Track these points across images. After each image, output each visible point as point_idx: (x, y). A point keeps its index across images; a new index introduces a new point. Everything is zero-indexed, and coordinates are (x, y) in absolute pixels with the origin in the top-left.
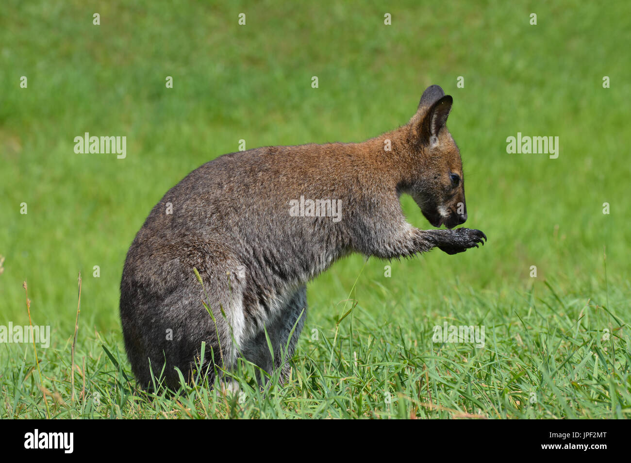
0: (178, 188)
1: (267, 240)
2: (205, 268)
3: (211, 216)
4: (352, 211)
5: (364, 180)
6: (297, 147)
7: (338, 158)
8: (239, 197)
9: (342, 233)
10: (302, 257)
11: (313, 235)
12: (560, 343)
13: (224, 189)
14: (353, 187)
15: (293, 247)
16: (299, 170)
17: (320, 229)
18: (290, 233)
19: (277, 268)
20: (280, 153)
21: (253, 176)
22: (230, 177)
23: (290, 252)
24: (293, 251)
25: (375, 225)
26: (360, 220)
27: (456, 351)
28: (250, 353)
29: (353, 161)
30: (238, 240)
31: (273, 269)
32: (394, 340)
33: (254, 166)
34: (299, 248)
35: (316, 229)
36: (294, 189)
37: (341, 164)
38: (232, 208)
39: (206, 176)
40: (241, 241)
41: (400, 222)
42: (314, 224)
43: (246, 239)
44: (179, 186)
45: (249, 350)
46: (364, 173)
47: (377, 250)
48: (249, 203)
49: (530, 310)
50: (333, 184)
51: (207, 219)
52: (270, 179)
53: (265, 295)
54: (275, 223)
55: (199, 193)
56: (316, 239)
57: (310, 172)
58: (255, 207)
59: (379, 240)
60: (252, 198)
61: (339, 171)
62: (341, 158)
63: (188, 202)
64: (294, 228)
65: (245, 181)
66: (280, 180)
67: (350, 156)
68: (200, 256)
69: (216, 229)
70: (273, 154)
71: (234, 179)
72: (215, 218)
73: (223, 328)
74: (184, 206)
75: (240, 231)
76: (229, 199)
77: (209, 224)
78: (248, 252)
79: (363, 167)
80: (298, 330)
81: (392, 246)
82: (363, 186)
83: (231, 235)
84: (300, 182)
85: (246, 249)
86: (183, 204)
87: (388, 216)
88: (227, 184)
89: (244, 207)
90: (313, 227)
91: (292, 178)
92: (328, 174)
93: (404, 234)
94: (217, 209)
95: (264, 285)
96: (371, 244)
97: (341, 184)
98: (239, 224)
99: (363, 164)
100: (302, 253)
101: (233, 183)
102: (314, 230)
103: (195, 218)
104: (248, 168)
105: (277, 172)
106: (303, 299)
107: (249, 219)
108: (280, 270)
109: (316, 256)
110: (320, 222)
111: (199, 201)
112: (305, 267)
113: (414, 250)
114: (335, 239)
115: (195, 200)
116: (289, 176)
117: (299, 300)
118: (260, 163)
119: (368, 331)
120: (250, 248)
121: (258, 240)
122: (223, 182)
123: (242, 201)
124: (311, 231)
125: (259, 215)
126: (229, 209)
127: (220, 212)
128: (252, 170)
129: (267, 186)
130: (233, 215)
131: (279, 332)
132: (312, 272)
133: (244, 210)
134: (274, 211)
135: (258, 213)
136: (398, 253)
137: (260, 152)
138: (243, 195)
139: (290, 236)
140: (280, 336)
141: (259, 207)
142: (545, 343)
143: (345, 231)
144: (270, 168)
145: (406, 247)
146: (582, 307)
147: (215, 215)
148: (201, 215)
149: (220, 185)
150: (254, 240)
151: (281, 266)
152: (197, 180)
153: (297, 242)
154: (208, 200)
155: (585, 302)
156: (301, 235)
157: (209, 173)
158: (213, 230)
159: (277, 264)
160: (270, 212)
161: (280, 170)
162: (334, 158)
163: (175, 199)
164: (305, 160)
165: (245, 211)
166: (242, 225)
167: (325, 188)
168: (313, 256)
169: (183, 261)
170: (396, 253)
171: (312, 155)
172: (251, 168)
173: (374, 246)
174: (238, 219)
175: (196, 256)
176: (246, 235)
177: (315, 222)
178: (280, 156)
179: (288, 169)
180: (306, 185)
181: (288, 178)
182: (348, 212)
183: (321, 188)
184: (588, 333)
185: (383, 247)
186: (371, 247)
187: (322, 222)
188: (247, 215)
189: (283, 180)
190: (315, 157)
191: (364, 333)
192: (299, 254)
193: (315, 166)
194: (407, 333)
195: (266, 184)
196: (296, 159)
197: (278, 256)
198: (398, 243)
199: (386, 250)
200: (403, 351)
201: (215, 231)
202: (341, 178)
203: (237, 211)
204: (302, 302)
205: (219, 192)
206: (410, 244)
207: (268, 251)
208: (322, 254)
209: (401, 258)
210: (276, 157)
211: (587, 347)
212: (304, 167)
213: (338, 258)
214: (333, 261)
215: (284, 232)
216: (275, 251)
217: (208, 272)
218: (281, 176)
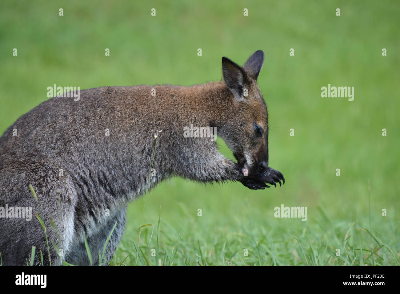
0: (30, 115)
1: (102, 164)
2: (46, 183)
3: (56, 142)
4: (173, 142)
5: (183, 117)
6: (130, 87)
7: (163, 97)
8: (81, 127)
9: (166, 159)
10: (131, 179)
11: (141, 161)
12: (329, 259)
13: (69, 120)
14: (174, 122)
15: (123, 170)
16: (132, 107)
17: (147, 156)
18: (121, 159)
19: (108, 188)
20: (116, 92)
21: (93, 111)
22: (74, 111)
23: (120, 174)
24: (124, 174)
25: (192, 154)
26: (180, 149)
27: (243, 262)
28: (76, 256)
29: (174, 101)
30: (78, 164)
31: (105, 188)
32: (193, 250)
33: (94, 103)
34: (128, 171)
35: (144, 156)
36: (126, 123)
37: (166, 103)
38: (74, 136)
39: (54, 108)
40: (80, 164)
41: (214, 153)
42: (142, 152)
43: (84, 162)
44: (30, 114)
45: (75, 253)
46: (183, 111)
47: (194, 174)
48: (89, 133)
49: (305, 230)
50: (159, 120)
51: (53, 144)
52: (106, 114)
53: (94, 209)
54: (109, 150)
55: (47, 122)
56: (144, 164)
57: (140, 109)
58: (94, 137)
59: (196, 166)
60: (92, 129)
61: (164, 108)
62: (166, 97)
63: (38, 129)
64: (125, 154)
65: (87, 115)
66: (115, 115)
67: (173, 96)
68: (44, 170)
69: (59, 154)
70: (111, 92)
71: (77, 113)
72: (59, 144)
73: (57, 235)
74: (34, 132)
75: (80, 156)
76: (72, 129)
77: (54, 148)
78: (85, 173)
79: (182, 106)
80: (117, 241)
81: (207, 172)
82: (182, 122)
83: (71, 159)
84: (132, 117)
85: (83, 171)
86: (34, 129)
87: (203, 148)
88: (71, 116)
89: (84, 136)
90: (141, 154)
91: (126, 113)
92: (154, 110)
93: (217, 163)
94: (62, 137)
95: (95, 201)
96: (190, 169)
97: (165, 119)
98: (80, 150)
99: (182, 104)
100: (131, 175)
101: (76, 115)
102: (142, 157)
103: (43, 143)
104: (89, 104)
105: (112, 108)
106: (124, 215)
107: (88, 147)
108: (111, 189)
109: (142, 178)
110: (147, 150)
111: (47, 129)
112: (133, 187)
113: (225, 177)
114: (159, 164)
115: (44, 127)
116: (123, 112)
117: (120, 215)
118: (100, 100)
119: (171, 243)
120: (87, 169)
121: (94, 164)
122: (68, 114)
123: (83, 130)
124: (139, 158)
125: (96, 143)
126: (72, 137)
127: (64, 139)
128: (92, 106)
129: (104, 119)
130: (75, 142)
131: (101, 240)
132: (139, 191)
133: (84, 138)
134: (109, 141)
135: (96, 142)
136: (212, 178)
137: (99, 91)
138: (84, 126)
139: (121, 161)
140: (101, 245)
141: (98, 137)
142: (317, 257)
143: (167, 158)
144: (107, 105)
145: (219, 173)
146: (348, 229)
147: (59, 141)
148: (49, 140)
149: (65, 117)
150: (91, 164)
151: (112, 187)
152: (46, 110)
153: (127, 167)
154: (54, 129)
155: (350, 225)
156: (131, 161)
157: (57, 106)
158: (57, 153)
159: (109, 184)
160: (105, 141)
161: (116, 106)
162: (160, 97)
163: (26, 124)
164: (136, 98)
165: (85, 140)
166: (82, 151)
167: (151, 122)
168: (139, 177)
169: (28, 176)
170: (210, 178)
171: (142, 94)
172: (92, 104)
173: (192, 171)
174: (78, 145)
175: (41, 170)
176: (84, 159)
177: (143, 151)
178: (116, 95)
179: (122, 106)
180: (136, 120)
181: (122, 114)
182: (170, 142)
183: (149, 123)
184: (353, 251)
185: (200, 173)
186: (190, 172)
187: (149, 150)
188: (86, 143)
189: (117, 115)
190: (145, 96)
191: (168, 244)
192: (128, 177)
193: (144, 104)
194: (203, 245)
195: (103, 118)
196: (129, 97)
197: (110, 178)
198: (212, 169)
199: (202, 175)
200: (200, 259)
201: (58, 155)
202: (165, 114)
203: (78, 139)
204: (122, 217)
205: (64, 122)
206: (222, 172)
207: (101, 174)
208: (147, 177)
209: (215, 182)
210: (113, 96)
211: (351, 262)
212: (134, 104)
213: (162, 180)
214: (157, 182)
215: (117, 158)
216: (107, 174)
217: (49, 186)
218: (116, 112)
